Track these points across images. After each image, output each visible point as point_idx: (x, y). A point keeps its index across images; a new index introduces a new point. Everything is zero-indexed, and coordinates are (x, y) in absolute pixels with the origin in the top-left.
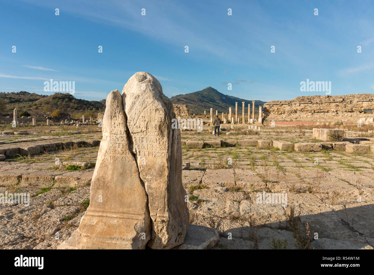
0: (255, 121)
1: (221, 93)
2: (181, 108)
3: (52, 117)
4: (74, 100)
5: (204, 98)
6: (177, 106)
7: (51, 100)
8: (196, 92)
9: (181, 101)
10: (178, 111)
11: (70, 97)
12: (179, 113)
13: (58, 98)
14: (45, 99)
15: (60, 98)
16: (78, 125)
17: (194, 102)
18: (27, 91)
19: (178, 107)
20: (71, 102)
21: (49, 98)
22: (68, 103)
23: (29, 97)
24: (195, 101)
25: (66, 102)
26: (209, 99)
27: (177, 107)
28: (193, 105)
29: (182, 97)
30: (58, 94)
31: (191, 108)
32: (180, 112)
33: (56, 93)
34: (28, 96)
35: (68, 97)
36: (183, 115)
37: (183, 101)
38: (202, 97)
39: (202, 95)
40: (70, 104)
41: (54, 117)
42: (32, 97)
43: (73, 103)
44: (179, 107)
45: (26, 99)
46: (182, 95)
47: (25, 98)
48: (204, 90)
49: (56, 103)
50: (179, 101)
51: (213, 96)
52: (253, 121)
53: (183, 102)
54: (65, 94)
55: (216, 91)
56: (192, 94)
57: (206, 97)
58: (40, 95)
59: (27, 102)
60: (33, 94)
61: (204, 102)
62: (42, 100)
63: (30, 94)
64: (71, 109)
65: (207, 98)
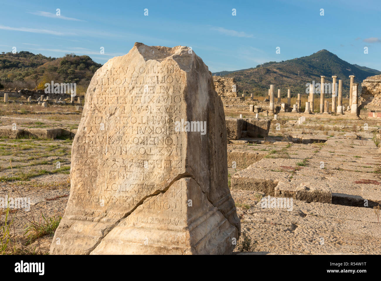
0: (345, 111)
1: (344, 62)
2: (225, 83)
3: (37, 91)
4: (92, 67)
5: (313, 69)
6: (220, 79)
7: (59, 66)
8: (299, 59)
9: (272, 73)
10: (220, 88)
11: (88, 61)
12: (222, 92)
13: (69, 63)
14: (52, 63)
15: (72, 63)
16: (45, 104)
17: (296, 76)
18: (30, 52)
19: (221, 81)
20: (88, 69)
21: (56, 61)
22: (83, 71)
23: (31, 61)
24: (296, 73)
25: (81, 69)
26: (322, 71)
27: (219, 81)
28: (292, 80)
29: (275, 66)
30: (71, 56)
31: (288, 85)
32: (224, 90)
33: (68, 55)
34: (31, 58)
35: (84, 61)
36: (228, 94)
37: (275, 72)
38: (310, 66)
39: (309, 63)
40: (85, 72)
41: (39, 91)
42: (36, 60)
43: (91, 71)
44: (223, 82)
45: (27, 63)
46: (275, 62)
47: (26, 61)
48: (314, 56)
49: (66, 70)
50: (268, 72)
51: (330, 66)
52: (342, 109)
53: (275, 74)
54: (81, 56)
55: (336, 57)
56: (292, 62)
57: (316, 68)
58: (48, 57)
59: (26, 68)
60: (39, 55)
61: (312, 76)
62: (47, 65)
63: (34, 55)
64: (86, 80)
65: (318, 70)
